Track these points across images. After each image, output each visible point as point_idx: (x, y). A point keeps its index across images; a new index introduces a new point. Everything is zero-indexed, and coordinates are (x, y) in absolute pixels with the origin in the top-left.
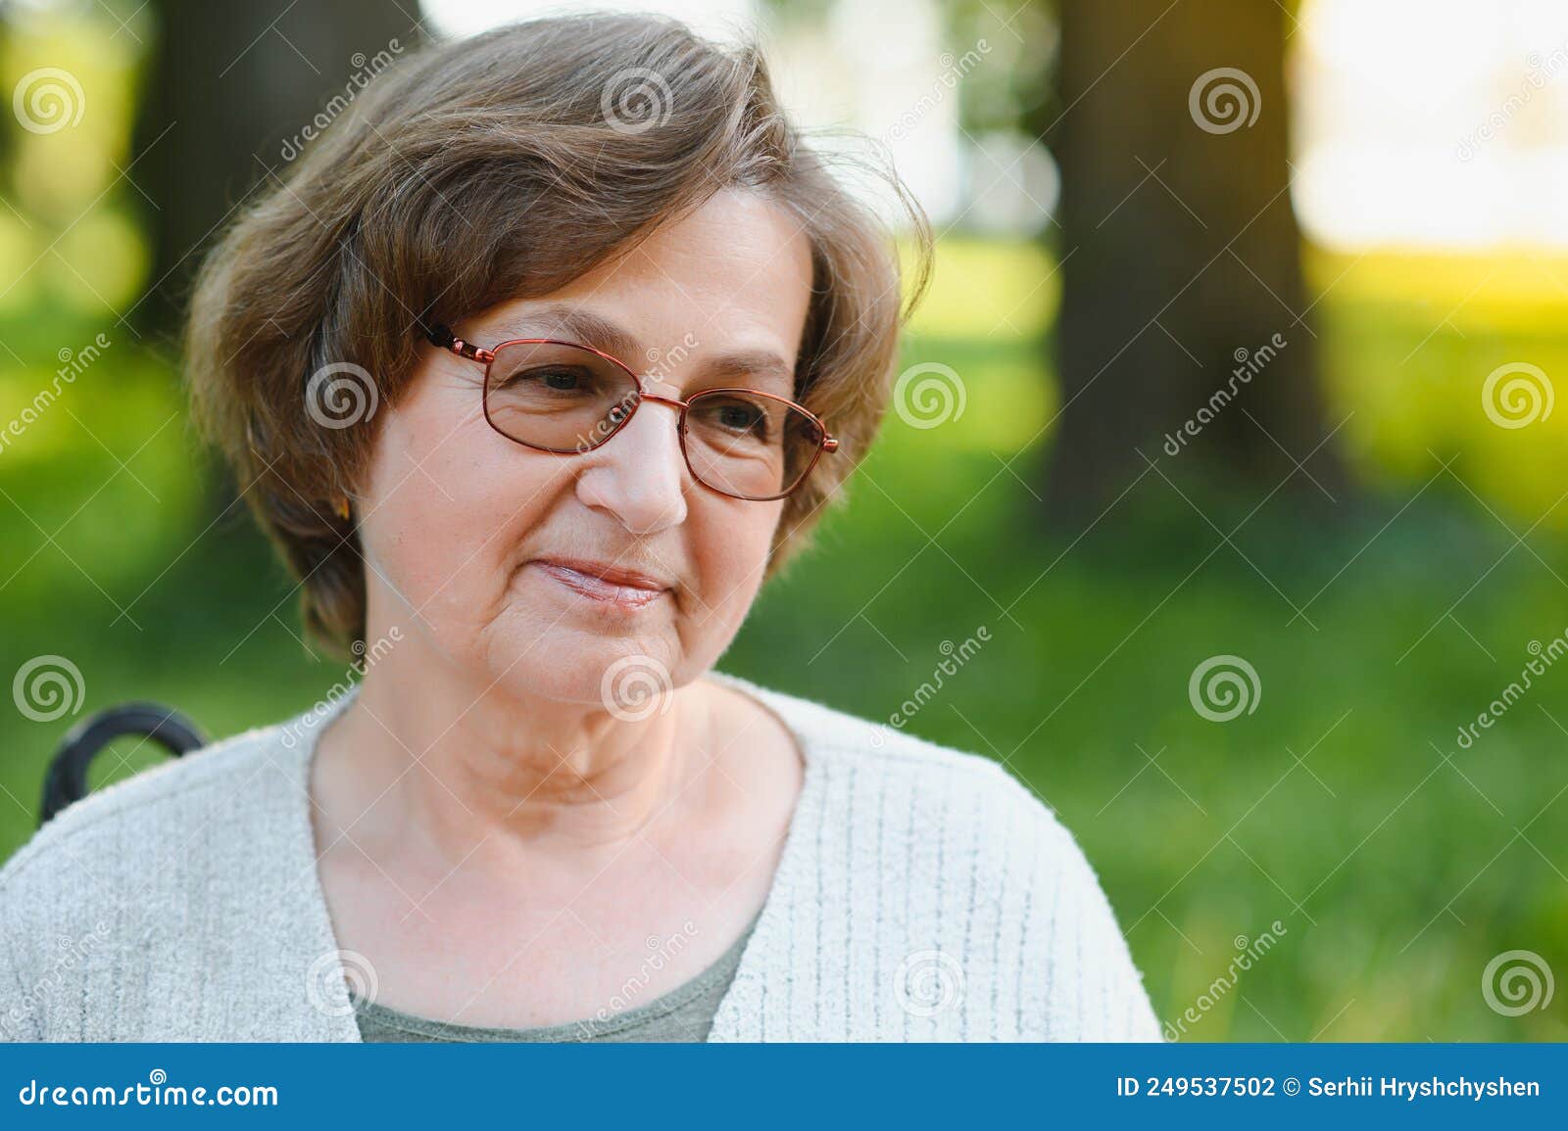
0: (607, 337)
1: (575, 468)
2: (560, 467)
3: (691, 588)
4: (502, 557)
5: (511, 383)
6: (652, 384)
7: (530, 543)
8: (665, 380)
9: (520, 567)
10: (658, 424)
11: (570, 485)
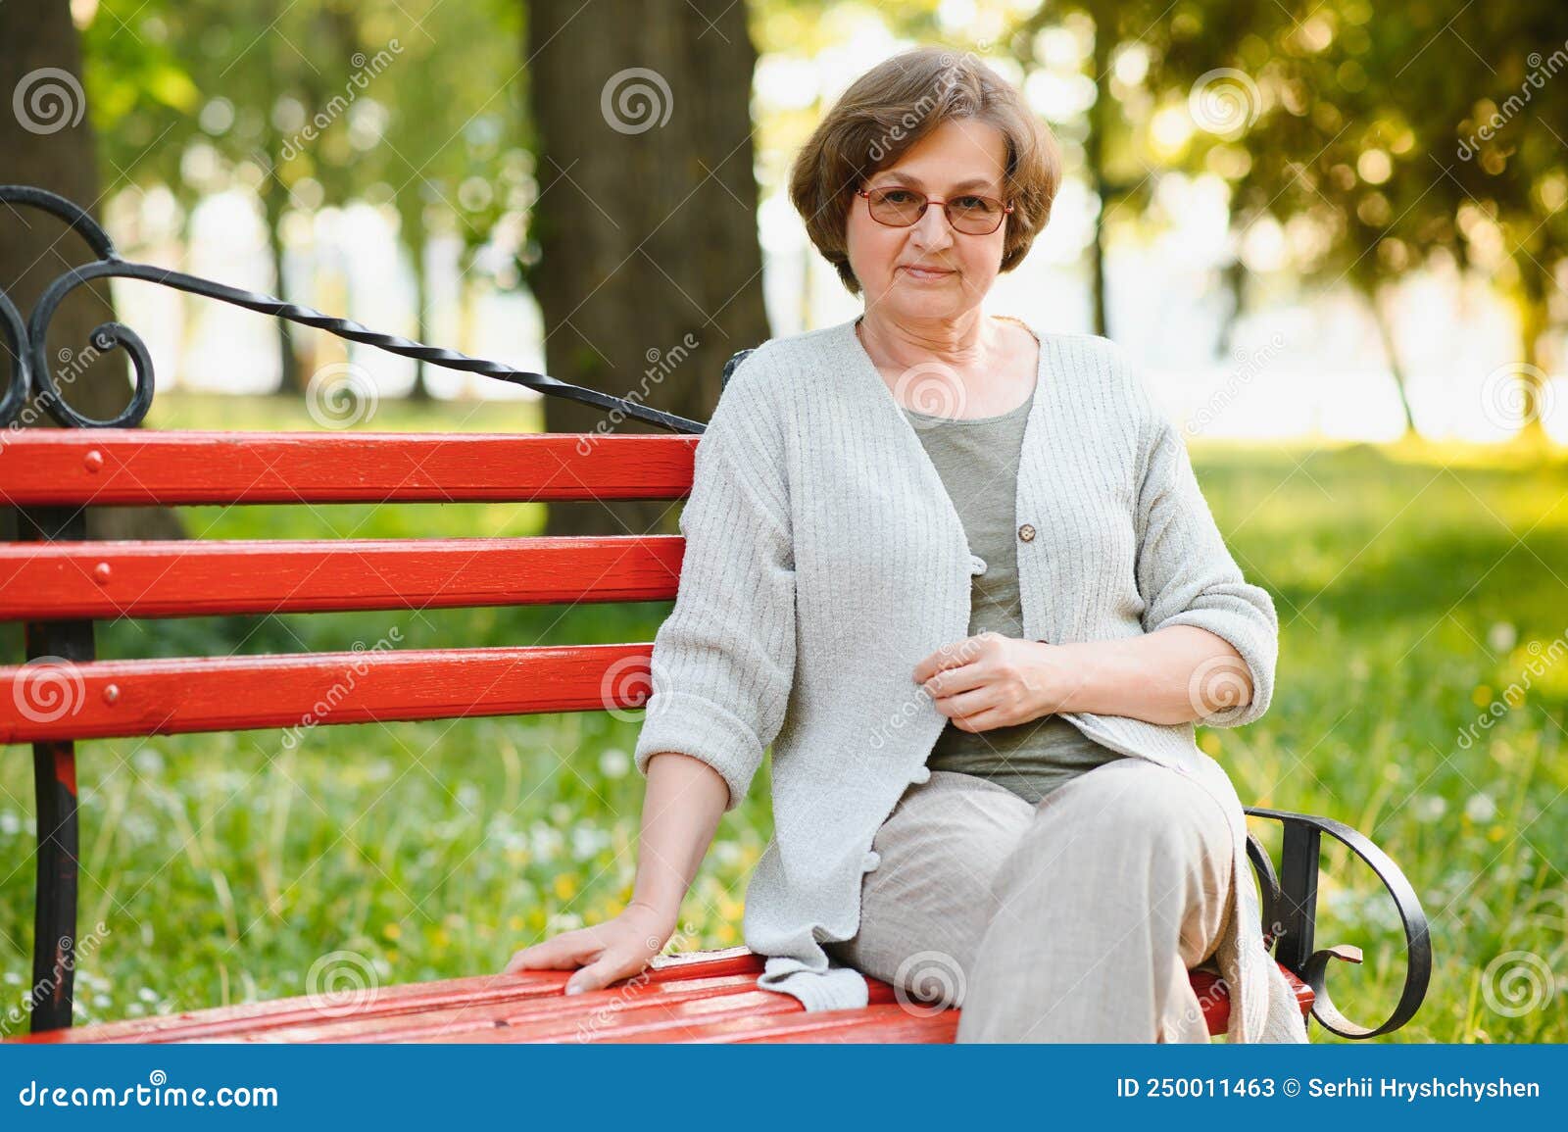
0: (911, 181)
1: (907, 233)
2: (900, 232)
3: (962, 268)
4: (889, 267)
5: (882, 201)
6: (932, 197)
7: (897, 260)
8: (936, 196)
9: (896, 269)
10: (935, 213)
11: (908, 237)
